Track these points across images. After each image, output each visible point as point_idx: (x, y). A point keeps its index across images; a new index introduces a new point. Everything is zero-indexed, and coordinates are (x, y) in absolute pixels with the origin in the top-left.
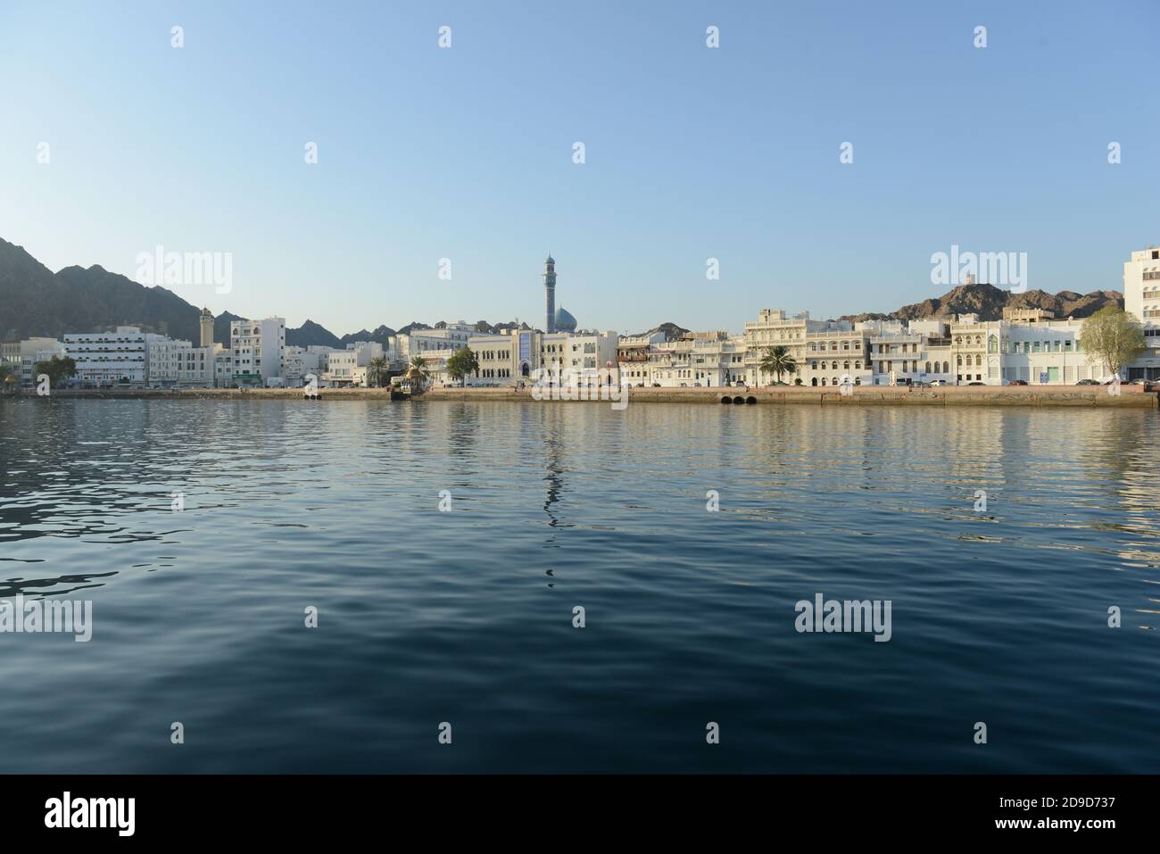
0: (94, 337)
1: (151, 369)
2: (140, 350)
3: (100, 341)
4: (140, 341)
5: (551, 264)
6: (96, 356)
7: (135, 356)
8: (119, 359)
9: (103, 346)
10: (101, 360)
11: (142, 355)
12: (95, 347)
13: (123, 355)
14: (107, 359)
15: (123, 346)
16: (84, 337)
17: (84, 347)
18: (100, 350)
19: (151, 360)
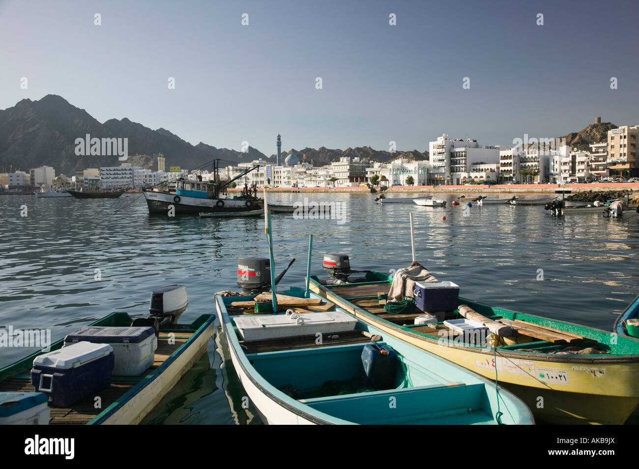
0: (112, 168)
1: (135, 181)
2: (130, 174)
3: (114, 170)
4: (130, 170)
5: (279, 136)
6: (113, 176)
7: (128, 176)
8: (122, 178)
9: (116, 172)
10: (115, 178)
11: (131, 175)
12: (112, 172)
13: (124, 176)
14: (117, 178)
15: (124, 172)
16: (108, 168)
17: (108, 172)
18: (115, 174)
19: (135, 178)
